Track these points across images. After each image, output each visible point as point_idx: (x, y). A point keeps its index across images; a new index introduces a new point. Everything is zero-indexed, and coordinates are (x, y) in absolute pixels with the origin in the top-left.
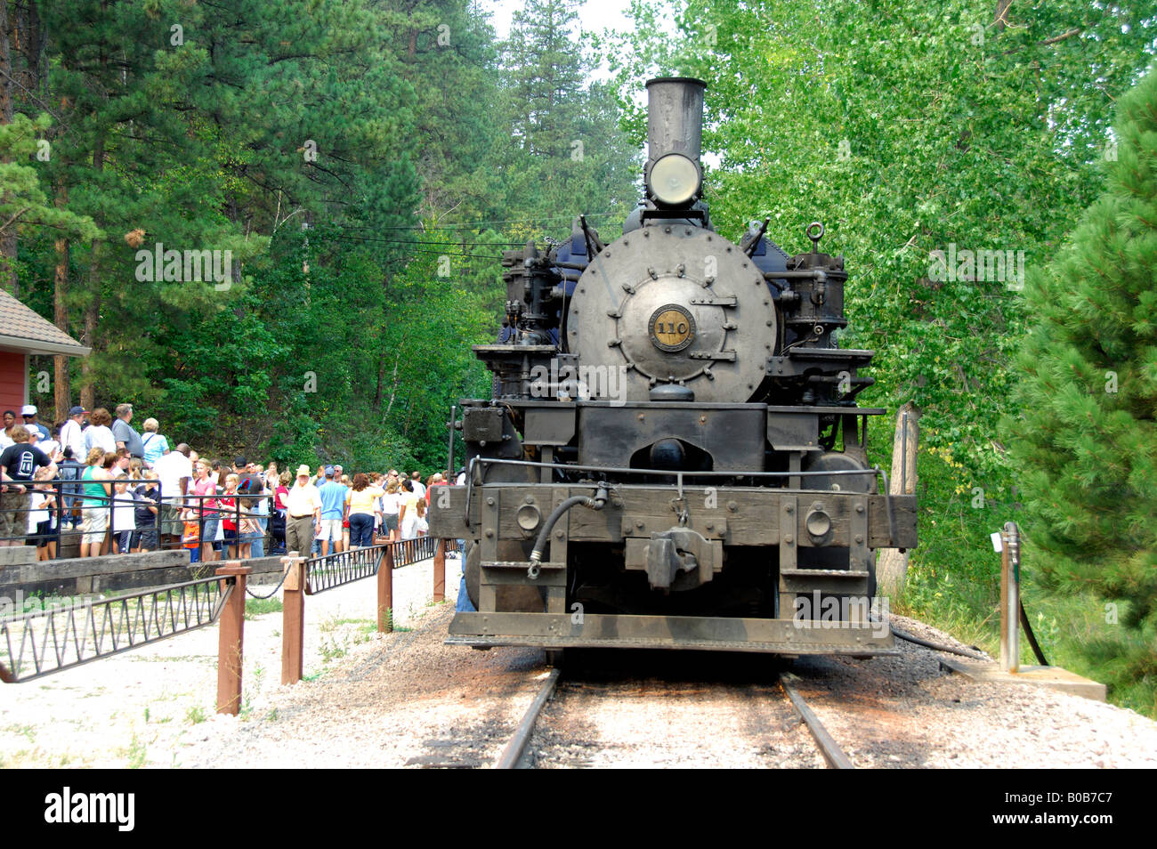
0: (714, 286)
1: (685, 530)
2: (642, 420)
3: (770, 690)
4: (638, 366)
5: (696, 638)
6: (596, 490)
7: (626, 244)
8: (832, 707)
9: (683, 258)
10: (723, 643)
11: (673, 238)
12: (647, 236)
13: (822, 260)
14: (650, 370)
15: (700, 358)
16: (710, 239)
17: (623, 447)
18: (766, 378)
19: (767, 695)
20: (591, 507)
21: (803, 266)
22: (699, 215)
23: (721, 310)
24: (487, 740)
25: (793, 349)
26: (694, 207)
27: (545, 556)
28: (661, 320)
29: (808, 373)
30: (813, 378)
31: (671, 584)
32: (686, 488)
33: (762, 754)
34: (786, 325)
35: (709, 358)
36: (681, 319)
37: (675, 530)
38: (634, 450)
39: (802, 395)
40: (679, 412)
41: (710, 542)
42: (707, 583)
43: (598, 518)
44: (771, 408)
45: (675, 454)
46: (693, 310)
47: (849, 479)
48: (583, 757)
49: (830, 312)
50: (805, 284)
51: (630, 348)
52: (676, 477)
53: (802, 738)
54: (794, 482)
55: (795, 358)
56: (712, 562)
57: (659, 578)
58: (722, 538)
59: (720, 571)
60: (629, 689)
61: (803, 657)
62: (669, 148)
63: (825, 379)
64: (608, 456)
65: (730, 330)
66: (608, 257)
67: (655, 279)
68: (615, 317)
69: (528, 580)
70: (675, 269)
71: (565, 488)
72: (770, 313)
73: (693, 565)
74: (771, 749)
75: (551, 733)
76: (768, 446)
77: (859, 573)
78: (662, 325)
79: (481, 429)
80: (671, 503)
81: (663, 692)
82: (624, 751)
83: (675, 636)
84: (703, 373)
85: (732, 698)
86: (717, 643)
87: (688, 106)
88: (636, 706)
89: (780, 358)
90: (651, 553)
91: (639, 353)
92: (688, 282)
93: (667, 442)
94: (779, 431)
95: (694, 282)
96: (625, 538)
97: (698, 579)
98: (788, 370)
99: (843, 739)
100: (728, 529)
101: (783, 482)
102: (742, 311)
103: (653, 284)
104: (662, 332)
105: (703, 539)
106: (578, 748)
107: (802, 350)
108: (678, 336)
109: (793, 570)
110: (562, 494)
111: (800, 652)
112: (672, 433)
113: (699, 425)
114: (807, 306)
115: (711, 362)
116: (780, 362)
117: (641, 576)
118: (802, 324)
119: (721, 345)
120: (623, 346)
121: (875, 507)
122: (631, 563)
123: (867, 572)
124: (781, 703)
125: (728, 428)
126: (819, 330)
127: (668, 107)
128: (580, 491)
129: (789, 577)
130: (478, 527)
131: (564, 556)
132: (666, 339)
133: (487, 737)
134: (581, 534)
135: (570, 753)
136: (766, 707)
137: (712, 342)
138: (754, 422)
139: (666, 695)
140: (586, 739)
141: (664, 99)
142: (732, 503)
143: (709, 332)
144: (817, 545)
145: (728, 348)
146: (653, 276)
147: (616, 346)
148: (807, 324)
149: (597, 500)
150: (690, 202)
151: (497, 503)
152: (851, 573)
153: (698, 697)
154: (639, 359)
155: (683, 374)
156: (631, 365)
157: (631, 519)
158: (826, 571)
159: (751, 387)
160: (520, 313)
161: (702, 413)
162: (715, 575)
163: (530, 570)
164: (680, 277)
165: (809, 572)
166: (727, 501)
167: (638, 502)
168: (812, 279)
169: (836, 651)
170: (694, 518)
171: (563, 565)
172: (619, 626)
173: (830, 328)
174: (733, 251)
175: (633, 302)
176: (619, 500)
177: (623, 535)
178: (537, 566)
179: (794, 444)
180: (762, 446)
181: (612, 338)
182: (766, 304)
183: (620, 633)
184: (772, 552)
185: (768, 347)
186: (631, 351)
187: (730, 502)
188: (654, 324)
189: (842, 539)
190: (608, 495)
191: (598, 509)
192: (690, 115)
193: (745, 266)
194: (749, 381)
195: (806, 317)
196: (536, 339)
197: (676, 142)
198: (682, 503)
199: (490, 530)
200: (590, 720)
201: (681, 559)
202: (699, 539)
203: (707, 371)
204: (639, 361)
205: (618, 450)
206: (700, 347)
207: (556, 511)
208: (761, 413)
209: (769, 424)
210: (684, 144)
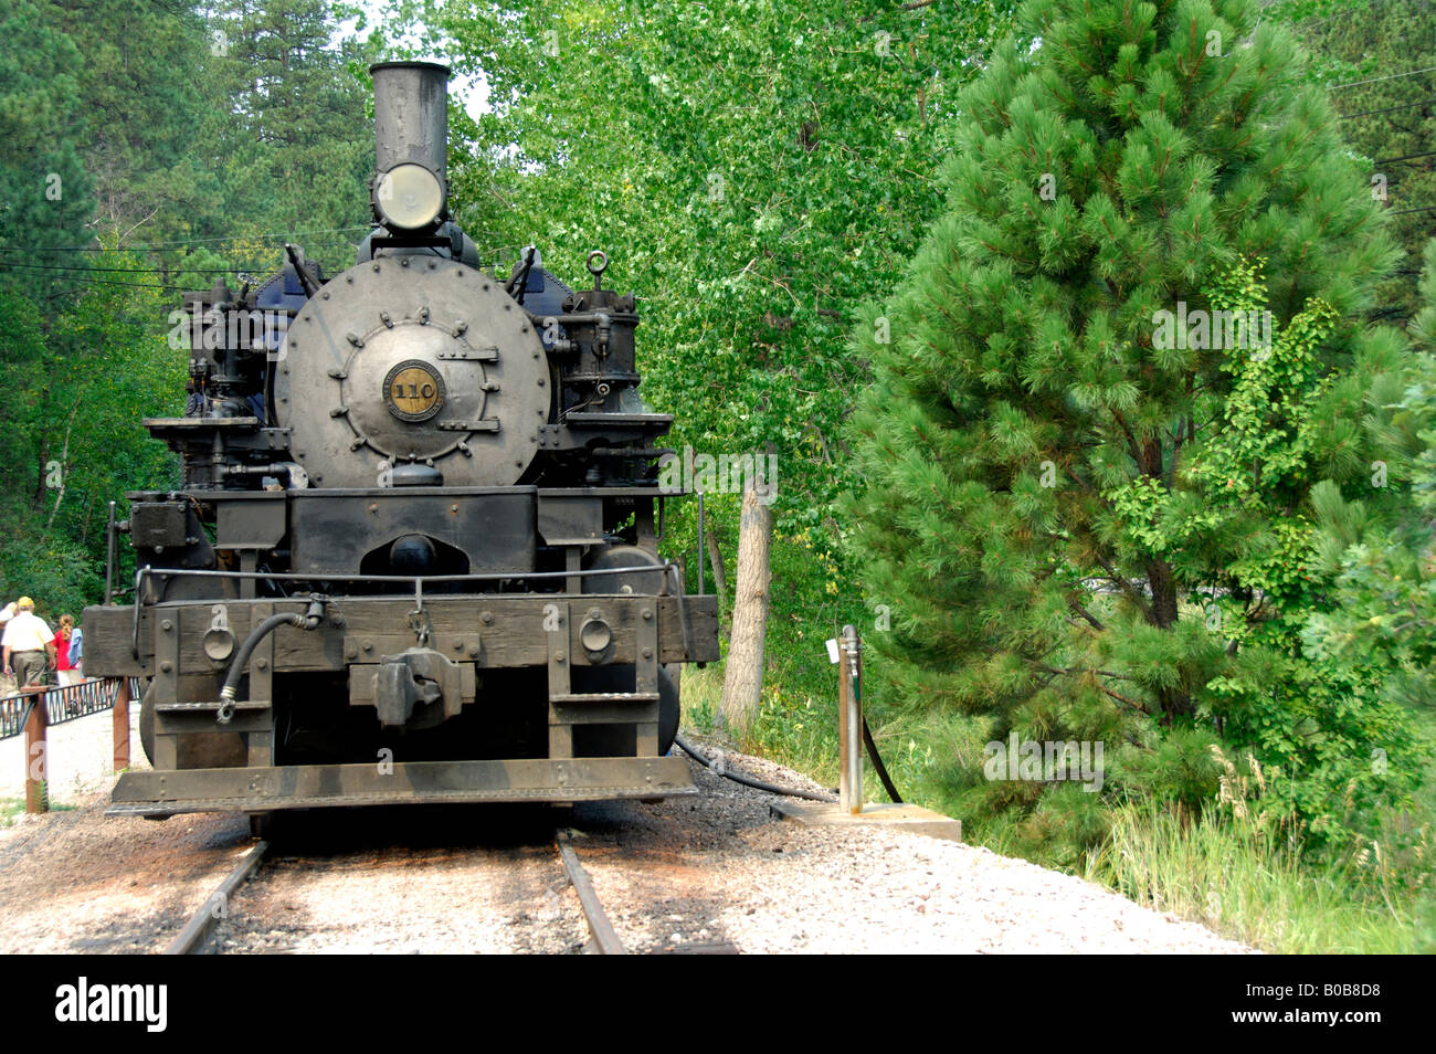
0: (468, 335)
1: (425, 651)
2: (374, 512)
3: (542, 850)
4: (371, 442)
5: (444, 788)
6: (309, 604)
7: (350, 281)
8: (617, 865)
9: (425, 299)
10: (478, 793)
11: (411, 273)
12: (377, 271)
13: (607, 299)
14: (387, 445)
15: (453, 429)
16: (460, 274)
17: (351, 547)
18: (539, 453)
19: (536, 856)
20: (301, 627)
21: (582, 308)
22: (444, 242)
23: (478, 367)
24: (159, 934)
25: (570, 415)
26: (439, 233)
27: (242, 692)
28: (399, 381)
29: (592, 444)
30: (597, 450)
31: (407, 721)
32: (426, 598)
33: (514, 923)
34: (563, 384)
35: (464, 429)
36: (426, 380)
37: (413, 651)
38: (366, 551)
39: (586, 474)
40: (422, 501)
41: (457, 665)
42: (454, 718)
43: (311, 641)
44: (542, 491)
45: (422, 554)
46: (441, 367)
47: (644, 578)
48: (285, 944)
49: (617, 366)
50: (584, 330)
51: (360, 418)
52: (413, 583)
53: (567, 903)
54: (573, 584)
55: (573, 427)
56: (461, 687)
57: (392, 714)
58: (475, 659)
59: (472, 701)
60: (361, 862)
61: (577, 804)
62: (404, 155)
63: (613, 452)
64: (329, 560)
65: (491, 392)
66: (327, 299)
67: (391, 328)
68: (338, 378)
69: (220, 725)
70: (416, 314)
71: (267, 604)
72: (541, 369)
73: (436, 696)
74: (526, 917)
75: (246, 919)
76: (540, 541)
77: (647, 695)
78: (400, 387)
79: (157, 531)
80: (407, 619)
81: (405, 862)
82: (341, 934)
83: (417, 787)
84: (457, 449)
85: (491, 862)
86: (470, 793)
87: (427, 100)
88: (366, 879)
89: (555, 427)
90: (380, 681)
91: (371, 423)
92: (434, 330)
93: (412, 540)
94: (553, 521)
95: (442, 330)
96: (348, 665)
97: (443, 714)
98: (566, 442)
99: (619, 900)
100: (482, 645)
101: (558, 585)
102: (506, 367)
103: (388, 333)
104: (401, 397)
105: (448, 661)
106: (279, 934)
107: (583, 416)
108: (422, 401)
109: (566, 696)
110: (264, 612)
111: (575, 799)
112: (415, 528)
113: (451, 517)
114: (588, 358)
115: (468, 434)
116: (556, 432)
117: (369, 711)
118: (582, 382)
119: (479, 411)
120: (351, 415)
121: (667, 611)
122: (356, 697)
123: (657, 694)
124: (551, 864)
125: (488, 519)
126: (604, 389)
127: (400, 101)
128: (286, 607)
129: (560, 705)
130: (150, 660)
131: (268, 692)
132: (406, 406)
133: (159, 929)
134: (290, 662)
135: (268, 941)
136: (531, 871)
137: (468, 408)
138: (521, 509)
139: (408, 865)
140: (293, 923)
141: (394, 90)
142: (486, 614)
143: (464, 394)
144: (595, 663)
145: (489, 415)
146: (387, 324)
147: (340, 415)
148: (589, 382)
149: (310, 617)
150: (432, 226)
151: (175, 627)
152: (637, 696)
153: (448, 864)
154: (372, 432)
155: (431, 451)
156: (362, 441)
157: (355, 641)
158: (606, 695)
159: (520, 465)
160: (209, 374)
161: (453, 500)
162: (465, 707)
163: (221, 712)
164: (423, 324)
165: (585, 697)
166: (479, 612)
167: (366, 619)
168: (593, 324)
169: (619, 795)
170: (438, 635)
171: (267, 703)
172: (342, 778)
173: (618, 387)
174: (492, 290)
175: (361, 359)
176: (339, 616)
177: (346, 661)
178: (229, 707)
179: (572, 537)
180: (531, 541)
181: (336, 406)
182: (536, 357)
183: (344, 788)
184: (539, 673)
185: (540, 413)
186: (361, 422)
187: (484, 613)
188: (390, 386)
189: (626, 653)
190: (324, 610)
191: (310, 629)
192: (430, 111)
193: (508, 308)
194: (517, 457)
195: (587, 374)
196: (231, 409)
197: (412, 147)
198: (421, 617)
199: (166, 663)
200: (301, 899)
201: (420, 689)
202: (442, 662)
203: (462, 445)
204: (373, 435)
205: (343, 552)
206: (453, 414)
207: (255, 632)
208: (528, 498)
209: (540, 513)
210: (422, 149)
